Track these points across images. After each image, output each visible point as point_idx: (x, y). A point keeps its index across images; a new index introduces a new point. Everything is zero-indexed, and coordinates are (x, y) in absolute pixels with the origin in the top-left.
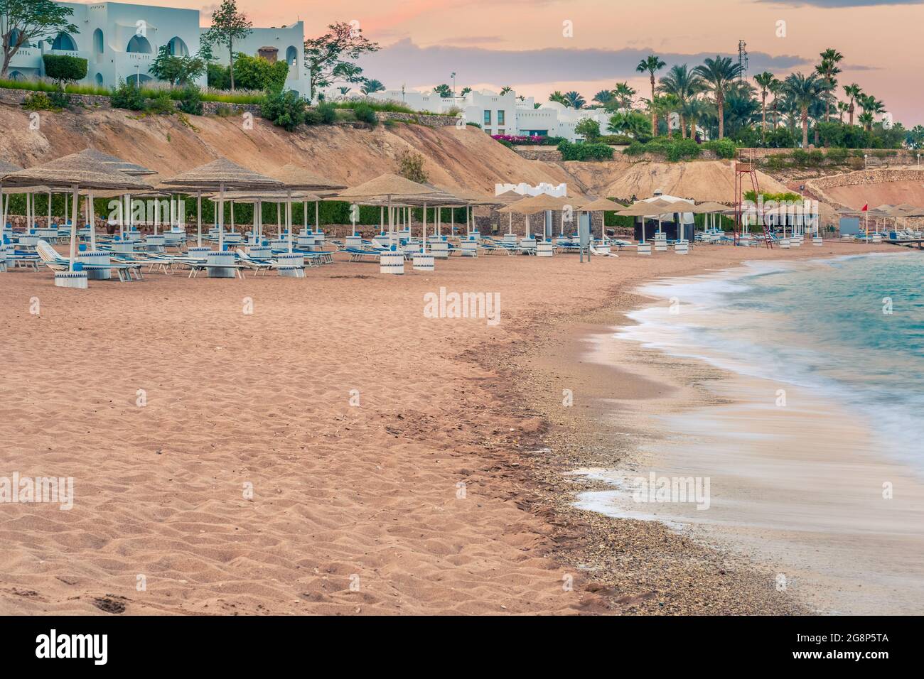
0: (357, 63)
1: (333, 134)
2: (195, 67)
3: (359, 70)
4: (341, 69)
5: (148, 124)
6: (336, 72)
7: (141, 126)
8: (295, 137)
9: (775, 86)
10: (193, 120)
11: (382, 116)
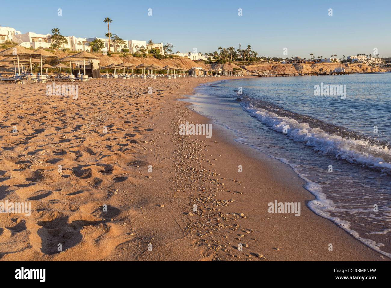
0: (171, 49)
1: (167, 60)
2: (146, 50)
3: (171, 50)
4: (168, 50)
5: (138, 59)
6: (168, 51)
7: (137, 59)
8: (161, 61)
9: (240, 51)
10: (145, 58)
11: (175, 57)
